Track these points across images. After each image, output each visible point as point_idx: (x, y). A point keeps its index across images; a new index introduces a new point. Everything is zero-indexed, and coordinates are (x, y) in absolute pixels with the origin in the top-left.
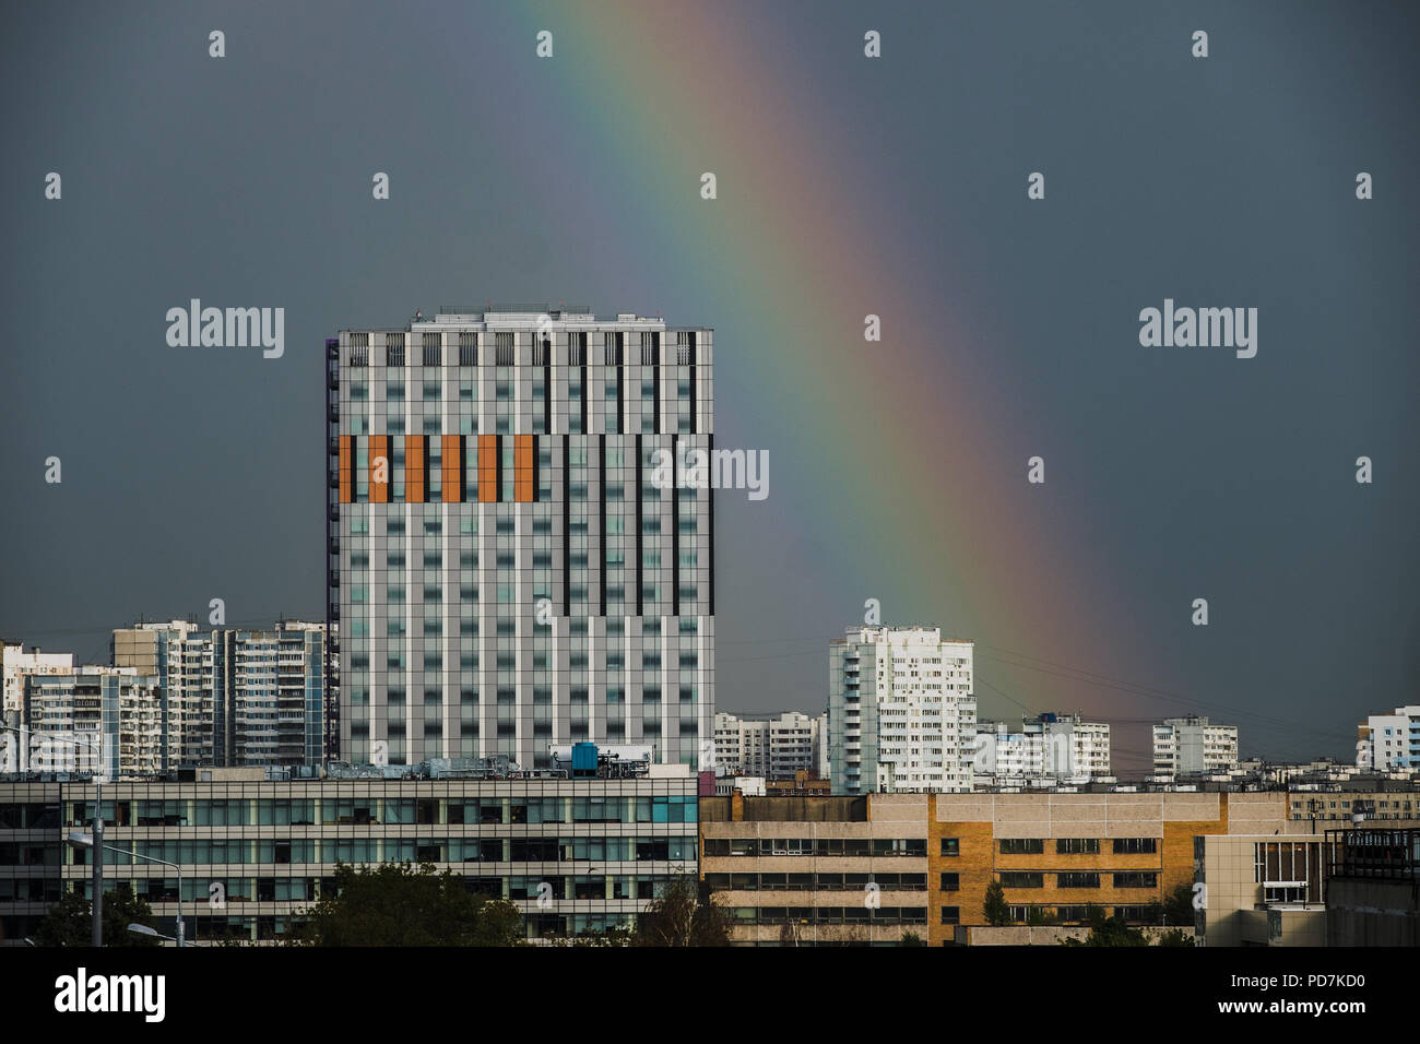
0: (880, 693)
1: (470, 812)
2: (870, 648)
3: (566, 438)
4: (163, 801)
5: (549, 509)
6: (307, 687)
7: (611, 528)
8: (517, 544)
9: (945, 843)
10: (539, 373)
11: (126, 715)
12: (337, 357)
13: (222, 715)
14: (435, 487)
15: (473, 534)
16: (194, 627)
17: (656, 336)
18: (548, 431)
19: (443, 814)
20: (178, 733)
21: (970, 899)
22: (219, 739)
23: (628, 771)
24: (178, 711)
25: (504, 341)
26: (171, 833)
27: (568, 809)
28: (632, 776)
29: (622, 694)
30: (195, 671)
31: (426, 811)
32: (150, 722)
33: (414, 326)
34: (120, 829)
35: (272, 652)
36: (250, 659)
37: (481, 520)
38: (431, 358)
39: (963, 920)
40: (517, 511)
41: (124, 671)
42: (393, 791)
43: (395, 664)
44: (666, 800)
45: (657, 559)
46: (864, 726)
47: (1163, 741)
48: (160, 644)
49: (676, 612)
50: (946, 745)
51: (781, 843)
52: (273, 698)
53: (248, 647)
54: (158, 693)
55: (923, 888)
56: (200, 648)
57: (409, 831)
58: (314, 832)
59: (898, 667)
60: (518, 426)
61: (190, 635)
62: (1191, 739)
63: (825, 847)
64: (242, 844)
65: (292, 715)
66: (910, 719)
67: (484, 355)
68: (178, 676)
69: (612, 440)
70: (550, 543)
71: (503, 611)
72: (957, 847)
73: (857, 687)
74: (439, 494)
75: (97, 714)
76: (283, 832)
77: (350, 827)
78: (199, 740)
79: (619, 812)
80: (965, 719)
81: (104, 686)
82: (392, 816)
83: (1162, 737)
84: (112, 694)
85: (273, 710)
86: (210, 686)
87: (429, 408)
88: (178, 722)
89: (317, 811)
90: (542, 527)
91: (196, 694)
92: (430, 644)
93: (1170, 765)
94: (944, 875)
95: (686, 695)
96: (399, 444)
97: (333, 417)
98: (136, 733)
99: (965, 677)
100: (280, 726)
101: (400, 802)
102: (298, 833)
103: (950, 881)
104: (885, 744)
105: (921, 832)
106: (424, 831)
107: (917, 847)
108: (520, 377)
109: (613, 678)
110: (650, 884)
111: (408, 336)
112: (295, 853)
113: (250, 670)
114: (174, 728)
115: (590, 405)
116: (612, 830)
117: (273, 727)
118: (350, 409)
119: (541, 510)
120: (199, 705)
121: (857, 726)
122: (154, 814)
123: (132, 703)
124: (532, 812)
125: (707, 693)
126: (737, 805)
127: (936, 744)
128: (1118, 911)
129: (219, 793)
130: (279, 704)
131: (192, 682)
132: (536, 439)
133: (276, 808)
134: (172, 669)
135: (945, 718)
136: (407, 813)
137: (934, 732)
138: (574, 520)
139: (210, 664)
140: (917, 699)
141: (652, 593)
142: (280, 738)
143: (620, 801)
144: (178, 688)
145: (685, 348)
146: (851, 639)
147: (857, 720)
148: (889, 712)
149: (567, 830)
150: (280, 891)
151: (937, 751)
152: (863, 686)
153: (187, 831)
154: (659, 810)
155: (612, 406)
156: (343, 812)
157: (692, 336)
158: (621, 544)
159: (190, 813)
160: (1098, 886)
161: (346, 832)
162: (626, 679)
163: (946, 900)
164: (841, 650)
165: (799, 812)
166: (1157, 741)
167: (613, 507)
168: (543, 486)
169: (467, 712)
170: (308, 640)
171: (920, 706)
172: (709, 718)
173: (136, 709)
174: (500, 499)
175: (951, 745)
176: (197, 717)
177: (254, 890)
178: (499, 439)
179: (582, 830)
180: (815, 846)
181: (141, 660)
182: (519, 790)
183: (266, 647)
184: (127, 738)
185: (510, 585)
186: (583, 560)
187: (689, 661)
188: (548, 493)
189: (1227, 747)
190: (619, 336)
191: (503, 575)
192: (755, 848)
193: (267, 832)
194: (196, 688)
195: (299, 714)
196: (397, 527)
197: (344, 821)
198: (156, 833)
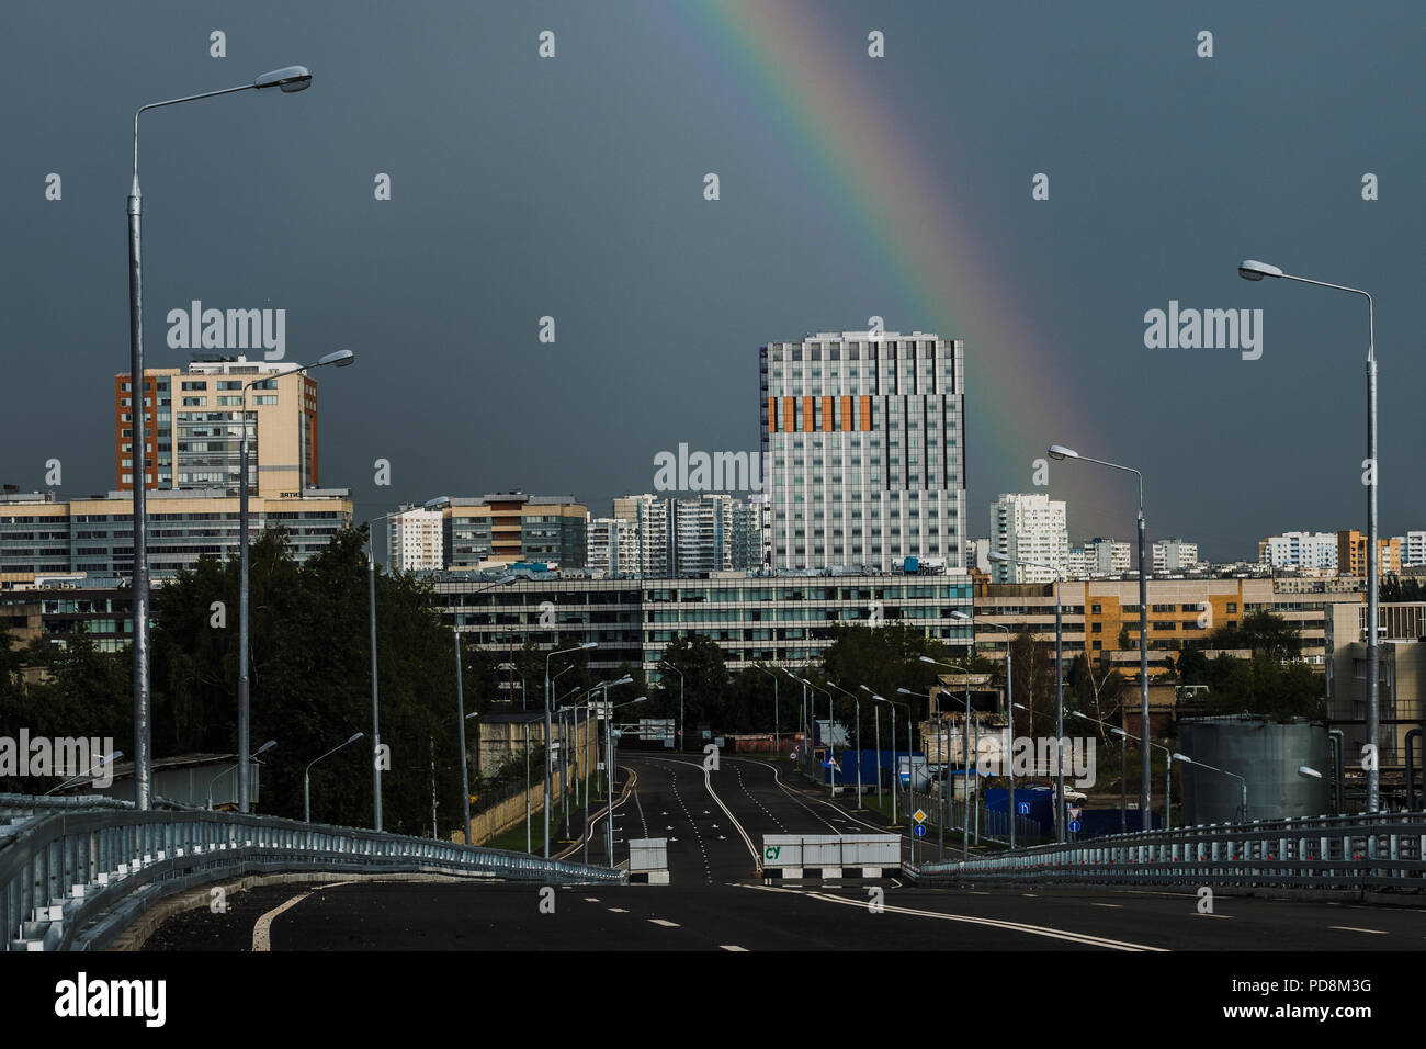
0: (1017, 528)
1: (854, 594)
2: (1012, 505)
3: (887, 397)
4: (694, 589)
5: (878, 435)
6: (715, 528)
7: (911, 444)
8: (862, 453)
9: (1094, 608)
10: (873, 363)
11: (621, 543)
12: (766, 356)
13: (671, 543)
14: (818, 424)
15: (839, 448)
16: (655, 497)
17: (933, 343)
18: (877, 394)
19: (840, 595)
20: (648, 553)
21: (1109, 637)
22: (669, 556)
23: (933, 572)
24: (648, 541)
25: (854, 346)
26: (699, 606)
27: (905, 592)
28: (936, 574)
29: (917, 531)
30: (656, 520)
31: (831, 593)
32: (634, 547)
33: (807, 340)
34: (673, 604)
35: (697, 510)
36: (685, 514)
37: (843, 440)
38: (816, 356)
39: (1104, 648)
40: (862, 436)
41: (620, 521)
42: (814, 583)
43: (799, 516)
44: (956, 586)
45: (935, 460)
46: (1009, 546)
47: (1158, 552)
48: (638, 506)
49: (946, 488)
50: (1052, 555)
51: (1008, 608)
52: (698, 534)
53: (684, 508)
54: (638, 532)
55: (1083, 631)
56: (659, 508)
57: (822, 604)
58: (773, 605)
59: (1026, 515)
60: (862, 391)
61: (654, 502)
62: (1173, 551)
63: (1031, 610)
64: (736, 611)
65: (707, 543)
66: (1033, 542)
67: (844, 354)
68: (648, 523)
69: (911, 398)
70: (879, 452)
71: (855, 488)
72: (1100, 610)
73: (1005, 525)
74: (821, 427)
75: (607, 543)
76: (757, 605)
77: (791, 602)
78: (659, 556)
79: (932, 593)
80: (1062, 541)
81: (610, 529)
82: (813, 597)
83: (1158, 549)
84: (614, 533)
85: (696, 540)
86: (664, 528)
87: (815, 383)
88: (648, 547)
89: (774, 594)
90: (875, 444)
91: (657, 532)
92: (817, 506)
93: (1162, 565)
94: (1093, 624)
95: (952, 531)
96: (800, 401)
97: (765, 388)
98: (627, 553)
99: (1062, 519)
100: (701, 549)
101: (818, 589)
102: (765, 605)
103: (1097, 627)
104: (1020, 555)
105: (1081, 601)
106: (830, 604)
107: (1079, 610)
108: (863, 366)
109: (913, 523)
110: (949, 631)
111: (803, 345)
112: (763, 616)
113: (685, 519)
114: (646, 550)
115: (899, 380)
116: (928, 602)
117: (698, 549)
118: (774, 384)
119: (874, 435)
120: (659, 538)
121: (1005, 546)
122: (689, 596)
123: (624, 538)
124: (886, 594)
125: (962, 531)
126: (984, 588)
127: (1047, 555)
128: (1185, 642)
129: (723, 585)
130: (700, 537)
131: (655, 526)
132: (871, 398)
133: (753, 592)
134: (645, 519)
135: (1051, 541)
136: (821, 594)
137: (1045, 548)
138: (891, 440)
139: (664, 516)
140: (1037, 532)
141: (933, 478)
142: (701, 555)
143: (932, 587)
144: (648, 529)
145: (949, 349)
146: (1002, 500)
147: (1005, 542)
148: (1022, 538)
149: (904, 602)
150: (755, 635)
151: (1048, 559)
152: (1009, 525)
153: (707, 605)
154: (953, 592)
155: (911, 380)
156: (788, 594)
157: (953, 343)
158: (916, 452)
159: (708, 595)
160: (1174, 629)
161: (789, 604)
162: (920, 522)
163: (1095, 637)
164: (996, 506)
165: (1017, 592)
166: (1154, 551)
167: (911, 433)
168: (875, 422)
169: (837, 541)
170: (715, 503)
171: (1038, 535)
172: (964, 543)
173: (626, 541)
174: (852, 429)
175: (1054, 555)
176: (658, 544)
177: (742, 635)
178: (852, 398)
179: (913, 602)
180: (1026, 610)
181: (629, 515)
182: (879, 582)
183: (693, 507)
184: (622, 556)
185: (859, 474)
186: (897, 461)
187: (953, 513)
188: (878, 426)
189: (1192, 555)
190: (914, 343)
191: (855, 469)
192: (994, 611)
193: (749, 605)
194: (657, 529)
195: (711, 542)
196: (799, 445)
197: (789, 599)
198: (691, 605)
